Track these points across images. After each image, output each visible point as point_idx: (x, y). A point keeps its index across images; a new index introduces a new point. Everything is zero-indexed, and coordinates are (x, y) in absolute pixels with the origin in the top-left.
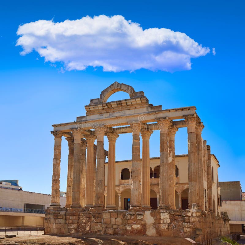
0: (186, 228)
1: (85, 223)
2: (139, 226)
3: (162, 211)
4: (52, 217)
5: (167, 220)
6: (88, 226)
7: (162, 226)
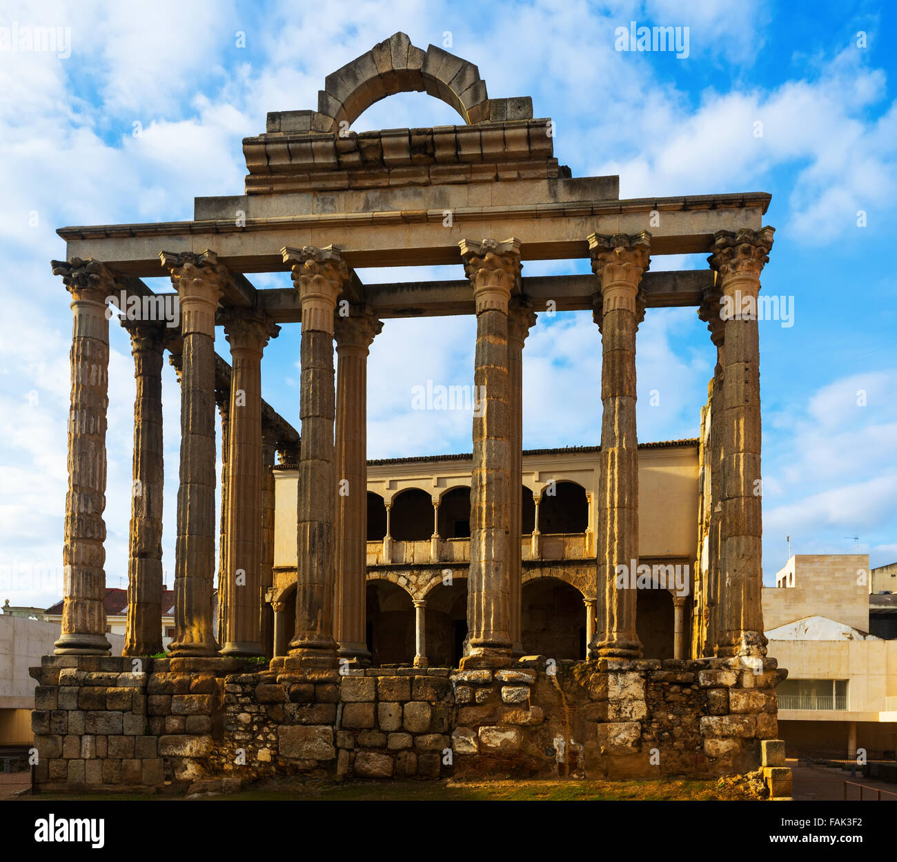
0: (716, 737)
1: (248, 728)
2: (511, 735)
3: (616, 667)
4: (71, 704)
5: (635, 703)
6: (266, 741)
7: (613, 734)
